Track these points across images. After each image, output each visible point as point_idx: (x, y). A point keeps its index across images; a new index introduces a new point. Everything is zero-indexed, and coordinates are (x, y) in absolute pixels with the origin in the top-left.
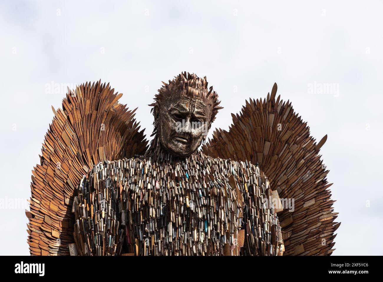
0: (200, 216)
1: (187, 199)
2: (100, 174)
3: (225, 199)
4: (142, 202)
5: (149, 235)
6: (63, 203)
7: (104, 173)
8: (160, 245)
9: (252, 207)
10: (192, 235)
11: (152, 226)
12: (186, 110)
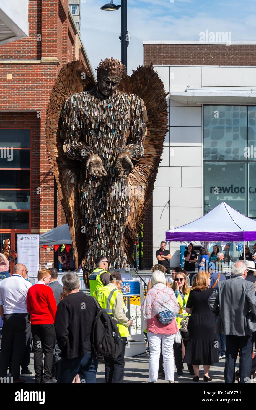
0: (112, 129)
1: (107, 121)
2: (73, 104)
3: (122, 121)
4: (89, 121)
5: (91, 135)
6: (57, 113)
7: (75, 104)
8: (95, 139)
9: (135, 120)
10: (108, 136)
11: (92, 132)
12: (110, 80)
